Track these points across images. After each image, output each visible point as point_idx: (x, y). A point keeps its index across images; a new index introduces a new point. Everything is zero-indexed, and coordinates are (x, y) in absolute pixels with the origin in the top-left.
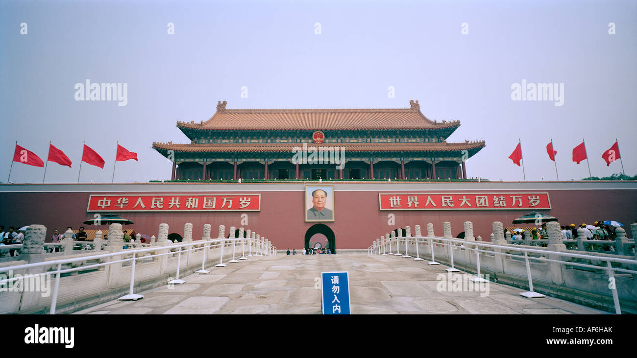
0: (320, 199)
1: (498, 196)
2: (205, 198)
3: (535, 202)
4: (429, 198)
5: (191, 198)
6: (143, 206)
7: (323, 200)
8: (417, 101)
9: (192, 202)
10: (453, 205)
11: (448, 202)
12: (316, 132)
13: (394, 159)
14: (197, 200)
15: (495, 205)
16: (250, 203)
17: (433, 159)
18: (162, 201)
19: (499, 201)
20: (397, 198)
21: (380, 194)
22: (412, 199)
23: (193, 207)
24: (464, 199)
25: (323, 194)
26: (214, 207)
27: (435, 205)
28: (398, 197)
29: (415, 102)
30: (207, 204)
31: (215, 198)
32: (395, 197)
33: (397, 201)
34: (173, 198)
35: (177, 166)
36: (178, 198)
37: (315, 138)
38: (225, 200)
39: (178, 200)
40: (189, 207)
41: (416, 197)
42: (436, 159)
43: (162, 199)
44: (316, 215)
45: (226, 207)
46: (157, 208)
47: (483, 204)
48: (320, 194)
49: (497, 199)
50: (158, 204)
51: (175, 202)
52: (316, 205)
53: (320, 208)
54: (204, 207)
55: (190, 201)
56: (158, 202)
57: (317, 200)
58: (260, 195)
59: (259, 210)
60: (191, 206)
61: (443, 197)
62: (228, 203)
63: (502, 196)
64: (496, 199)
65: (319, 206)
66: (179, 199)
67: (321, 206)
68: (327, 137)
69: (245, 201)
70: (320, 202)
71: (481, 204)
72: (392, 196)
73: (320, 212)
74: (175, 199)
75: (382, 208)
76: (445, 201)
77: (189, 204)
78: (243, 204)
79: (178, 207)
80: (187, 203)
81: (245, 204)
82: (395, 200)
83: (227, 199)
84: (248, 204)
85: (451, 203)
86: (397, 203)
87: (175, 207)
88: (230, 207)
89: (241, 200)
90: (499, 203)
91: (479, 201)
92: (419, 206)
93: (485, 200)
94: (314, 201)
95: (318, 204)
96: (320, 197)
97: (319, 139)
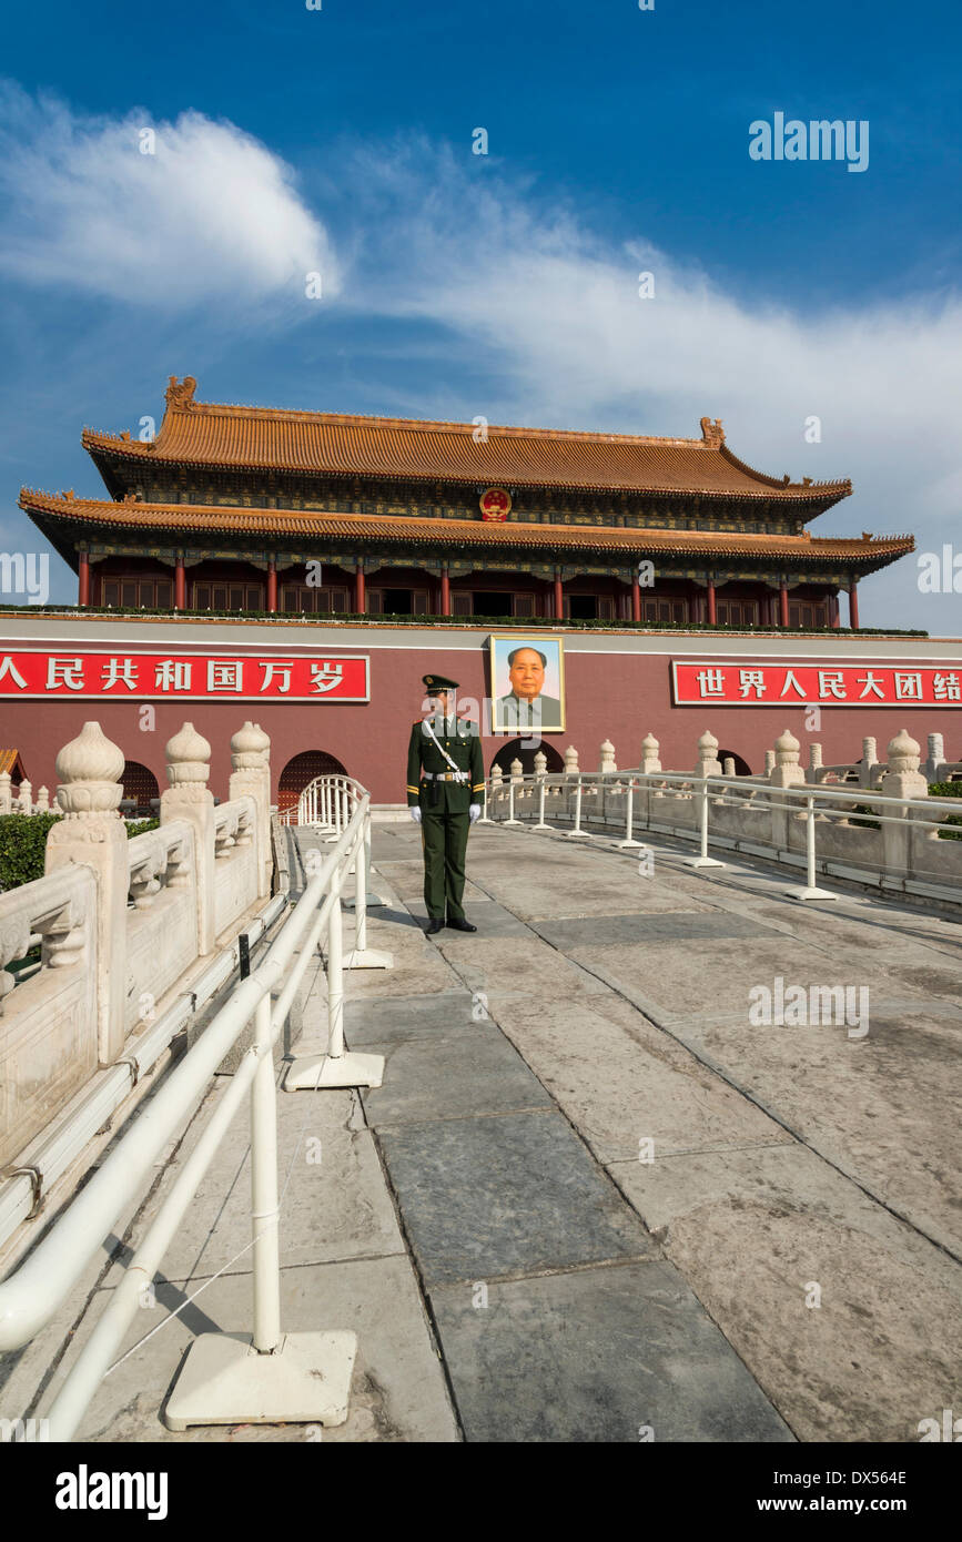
0: (531, 673)
1: (946, 673)
2: (212, 664)
4: (790, 674)
5: (170, 662)
6: (21, 683)
7: (537, 675)
8: (717, 422)
9: (173, 673)
11: (834, 687)
12: (491, 490)
13: (691, 575)
14: (188, 666)
15: (937, 696)
16: (341, 678)
17: (784, 577)
18: (78, 668)
19: (945, 686)
20: (715, 675)
21: (675, 664)
22: (752, 678)
23: (178, 686)
24: (871, 682)
25: (535, 659)
26: (239, 688)
27: (803, 694)
28: (719, 672)
29: (712, 424)
30: (218, 679)
31: (240, 665)
32: (710, 672)
33: (715, 682)
34: (114, 662)
36: (128, 662)
38: (270, 671)
39: (128, 666)
40: (166, 687)
41: (760, 673)
42: (791, 577)
43: (79, 662)
44: (517, 715)
45: (274, 689)
46: (63, 688)
47: (912, 692)
48: (529, 659)
49: (943, 680)
50: (67, 675)
51: (121, 671)
52: (520, 688)
53: (527, 697)
54: (211, 687)
55: (166, 670)
56: (68, 670)
57: (520, 675)
58: (367, 658)
59: (368, 699)
60: (172, 684)
61: (821, 674)
62: (278, 679)
63: (952, 675)
64: (941, 682)
65: (526, 689)
66: (133, 664)
67: (532, 691)
68: (516, 505)
69: (328, 674)
70: (528, 681)
71: (907, 693)
72: (705, 669)
73: (529, 708)
74: (121, 662)
75: (680, 699)
76: (827, 683)
77: (164, 677)
78: (323, 681)
79: (132, 685)
80: (159, 677)
81: (326, 682)
82: (711, 678)
83: (275, 668)
84: (337, 681)
85: (840, 690)
86: (715, 686)
87: (120, 686)
88: (285, 687)
89: (314, 668)
90: (946, 692)
91: (903, 684)
92: (768, 695)
93: (916, 684)
94: (512, 678)
95: (525, 685)
96: (529, 668)
97: (495, 508)
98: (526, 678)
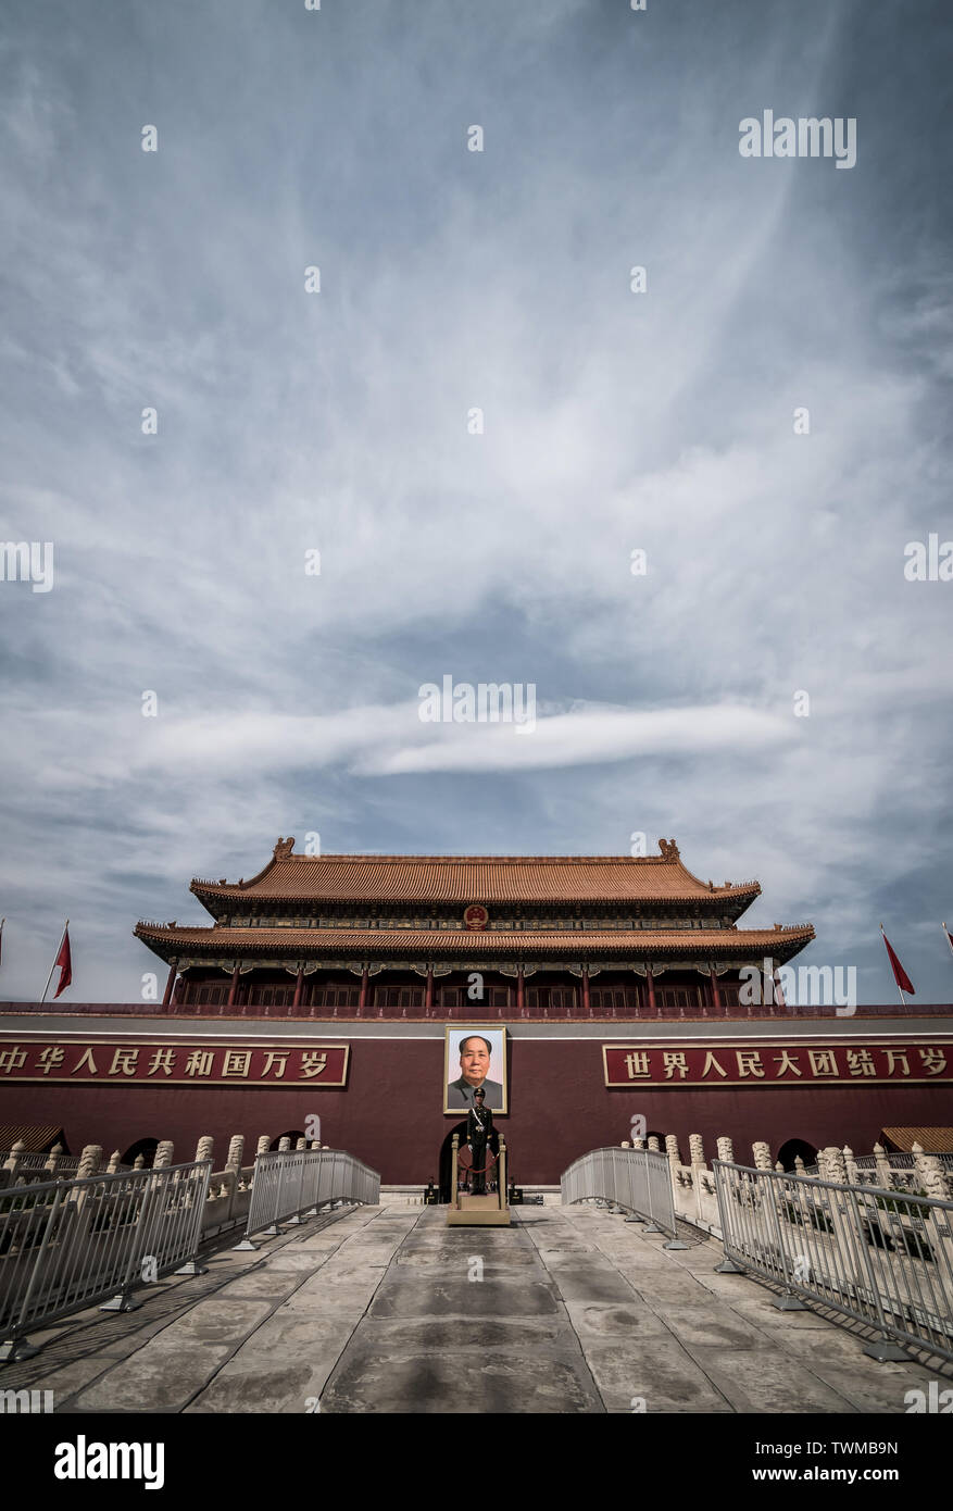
0: (477, 1060)
1: (856, 1050)
2: (228, 1053)
3: (935, 1065)
4: (710, 1056)
5: (199, 1052)
6: (93, 1068)
7: (484, 1061)
8: (673, 842)
9: (199, 1061)
10: (762, 1074)
11: (752, 1066)
12: (470, 907)
13: (631, 967)
14: (211, 1055)
15: (853, 1073)
17: (713, 967)
18: (134, 1057)
19: (858, 1062)
20: (640, 1058)
21: (603, 1048)
22: (674, 1059)
23: (201, 1072)
24: (786, 1061)
25: (483, 1047)
26: (245, 1074)
27: (724, 1074)
28: (644, 1055)
29: (669, 843)
30: (231, 1066)
31: (249, 1054)
32: (636, 1055)
33: (641, 1063)
34: (160, 1051)
35: (178, 976)
36: (170, 1051)
37: (470, 918)
38: (271, 1059)
39: (169, 1055)
40: (192, 1073)
41: (682, 1055)
42: (718, 966)
43: (136, 1052)
44: (466, 1098)
45: (271, 1075)
46: (121, 1074)
47: (827, 1068)
48: (477, 1046)
49: (855, 1057)
50: (126, 1063)
51: (163, 1060)
52: (468, 1073)
53: (475, 1081)
54: (224, 1074)
55: (195, 1058)
56: (127, 1058)
57: (468, 1062)
58: (347, 1047)
59: (343, 1083)
60: (197, 1070)
61: (739, 1054)
62: (276, 1065)
63: (863, 1051)
64: (852, 1058)
65: (473, 1075)
66: (173, 1053)
67: (479, 1075)
68: (492, 918)
69: (314, 1062)
71: (822, 1071)
72: (631, 1051)
74: (165, 1053)
75: (610, 1081)
76: (744, 1062)
77: (194, 1062)
78: (309, 1067)
79: (168, 1072)
80: (189, 1064)
82: (637, 1061)
83: (275, 1056)
84: (322, 1066)
85: (758, 1069)
86: (641, 1068)
87: (160, 1073)
88: (280, 1074)
89: (305, 1057)
90: (861, 1068)
91: (817, 1062)
92: (690, 1076)
93: (829, 1061)
94: (462, 1064)
95: (472, 1071)
96: (477, 1054)
97: (476, 921)
98: (473, 1064)
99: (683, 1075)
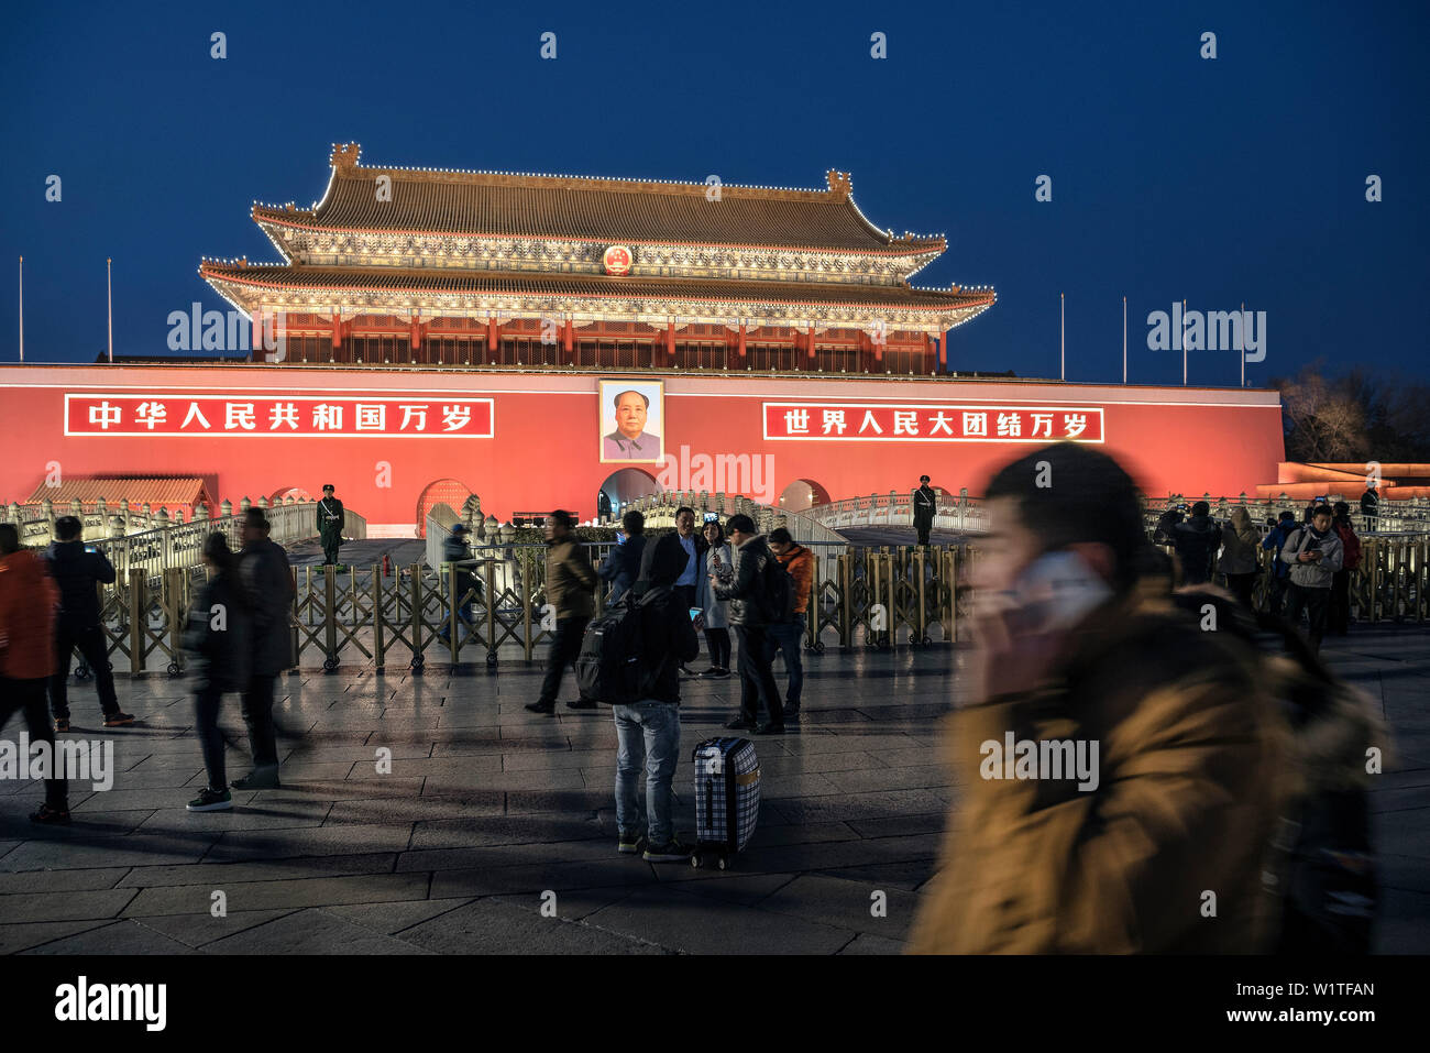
0: (634, 413)
1: (1008, 413)
2: (359, 407)
3: (1075, 429)
4: (869, 414)
5: (324, 406)
6: (204, 423)
7: (641, 415)
9: (327, 415)
10: (916, 432)
11: (907, 425)
12: (612, 249)
13: (794, 323)
14: (340, 410)
15: (1000, 433)
16: (469, 419)
18: (250, 412)
19: (1007, 424)
20: (800, 414)
21: (764, 405)
22: (834, 417)
23: (332, 426)
24: (940, 420)
25: (641, 402)
26: (382, 427)
27: (879, 431)
28: (804, 412)
30: (365, 420)
31: (383, 408)
32: (796, 412)
33: (800, 420)
34: (279, 405)
36: (290, 406)
37: (612, 262)
38: (408, 413)
39: (290, 409)
40: (322, 427)
41: (842, 413)
42: (887, 324)
43: (251, 406)
44: (622, 449)
45: (411, 428)
46: (239, 429)
47: (977, 429)
48: (633, 401)
49: (1006, 420)
50: (242, 418)
51: (284, 414)
52: (624, 426)
53: (630, 433)
54: (359, 427)
55: (321, 412)
56: (242, 413)
57: (625, 415)
58: (492, 401)
59: (492, 436)
60: (327, 425)
61: (896, 414)
62: (415, 420)
63: (1014, 415)
64: (1002, 420)
65: (630, 428)
66: (294, 407)
67: (636, 428)
68: (637, 261)
69: (457, 416)
71: (972, 431)
72: (792, 409)
73: (634, 443)
74: (285, 407)
75: (768, 436)
76: (901, 422)
77: (321, 416)
78: (453, 421)
79: (294, 426)
80: (316, 418)
81: (456, 422)
82: (796, 417)
83: (412, 410)
84: (465, 421)
85: (913, 427)
86: (800, 423)
87: (285, 427)
88: (421, 427)
89: (446, 411)
90: (1008, 429)
91: (969, 423)
92: (846, 433)
93: (980, 423)
94: (618, 417)
95: (628, 424)
96: (634, 408)
97: (619, 264)
98: (630, 418)
99: (840, 432)
